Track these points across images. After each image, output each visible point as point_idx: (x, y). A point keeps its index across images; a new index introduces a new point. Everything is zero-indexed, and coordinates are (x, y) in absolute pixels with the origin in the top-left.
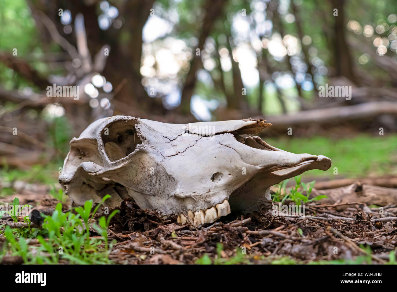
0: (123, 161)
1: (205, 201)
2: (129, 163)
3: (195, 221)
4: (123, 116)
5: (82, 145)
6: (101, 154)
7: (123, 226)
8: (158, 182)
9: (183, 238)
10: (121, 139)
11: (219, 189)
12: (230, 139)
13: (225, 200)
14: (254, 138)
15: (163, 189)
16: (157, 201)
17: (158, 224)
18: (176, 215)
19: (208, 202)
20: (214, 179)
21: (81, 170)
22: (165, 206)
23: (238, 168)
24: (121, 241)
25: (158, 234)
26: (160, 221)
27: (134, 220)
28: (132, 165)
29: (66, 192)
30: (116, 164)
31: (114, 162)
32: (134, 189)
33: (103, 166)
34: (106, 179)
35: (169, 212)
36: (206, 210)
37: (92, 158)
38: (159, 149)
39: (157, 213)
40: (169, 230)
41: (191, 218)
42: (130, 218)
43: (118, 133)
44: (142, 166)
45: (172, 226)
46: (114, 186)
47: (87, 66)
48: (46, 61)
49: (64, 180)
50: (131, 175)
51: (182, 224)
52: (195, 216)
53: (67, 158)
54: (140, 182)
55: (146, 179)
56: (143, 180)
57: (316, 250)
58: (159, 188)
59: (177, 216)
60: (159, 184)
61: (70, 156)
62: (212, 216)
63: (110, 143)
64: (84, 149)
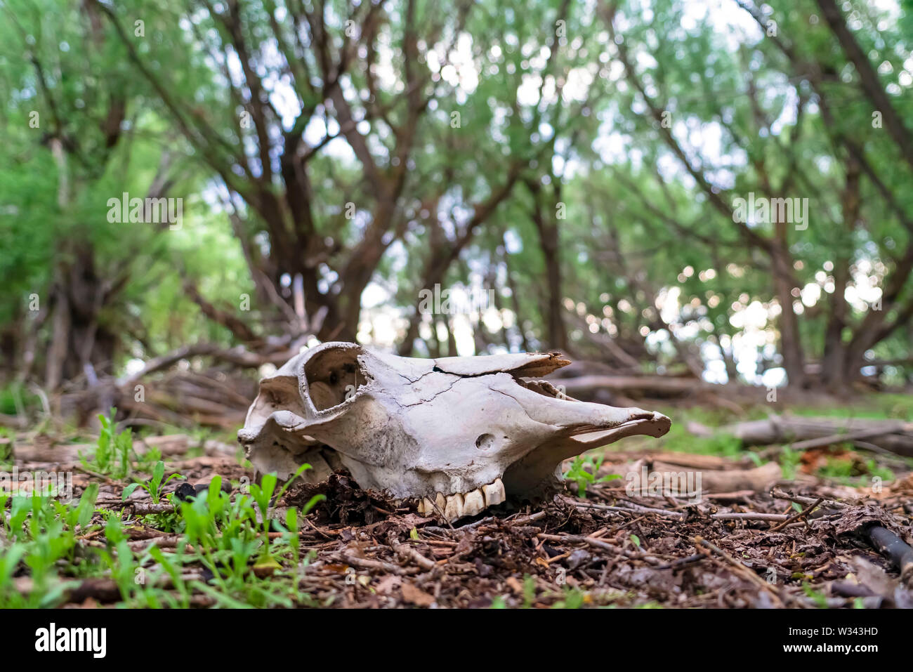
0: (336, 410)
1: (464, 479)
2: (346, 414)
3: (447, 511)
4: (340, 343)
5: (277, 386)
6: (303, 398)
7: (332, 515)
8: (389, 445)
9: (431, 542)
10: (334, 378)
11: (488, 460)
12: (508, 382)
13: (496, 478)
14: (539, 384)
15: (396, 457)
16: (388, 476)
17: (388, 515)
18: (416, 500)
19: (470, 481)
20: (480, 445)
21: (272, 423)
22: (399, 484)
23: (520, 427)
24: (326, 541)
25: (387, 531)
26: (391, 509)
27: (350, 507)
28: (350, 417)
29: (248, 455)
30: (324, 415)
31: (322, 412)
32: (352, 456)
33: (305, 418)
34: (308, 438)
35: (406, 494)
36: (465, 494)
37: (291, 407)
38: (393, 393)
39: (386, 496)
40: (405, 526)
41: (440, 506)
42: (343, 503)
43: (331, 369)
44: (366, 420)
45: (410, 518)
46: (320, 450)
47: (304, 326)
48: (262, 322)
49: (245, 438)
50: (347, 433)
51: (427, 515)
52: (448, 504)
53: (253, 405)
54: (362, 445)
55: (370, 440)
56: (366, 441)
57: (679, 579)
58: (391, 455)
59: (418, 501)
60: (392, 449)
61: (258, 402)
62: (475, 505)
63: (319, 383)
64: (279, 392)
